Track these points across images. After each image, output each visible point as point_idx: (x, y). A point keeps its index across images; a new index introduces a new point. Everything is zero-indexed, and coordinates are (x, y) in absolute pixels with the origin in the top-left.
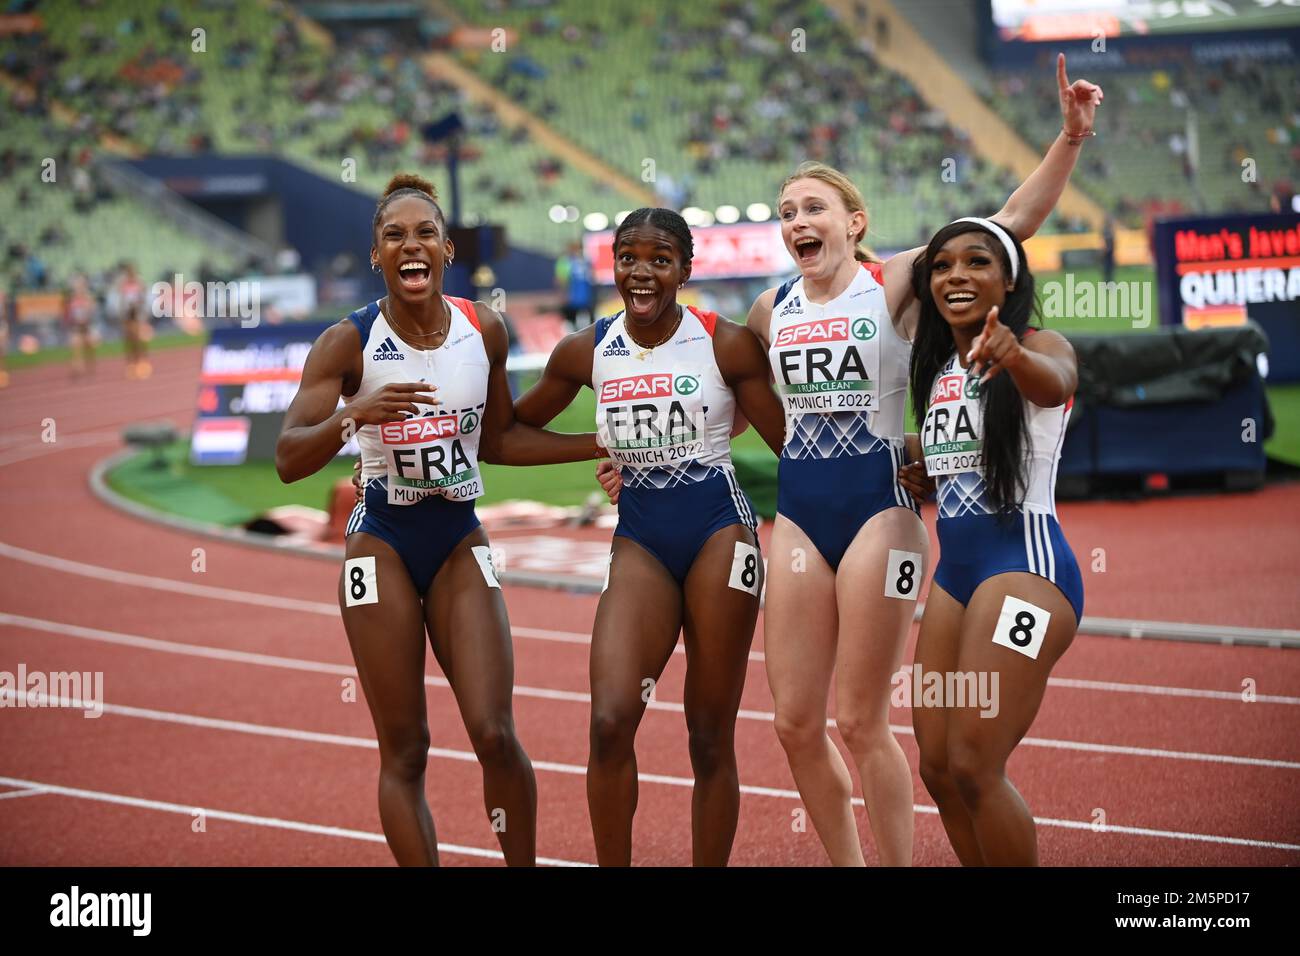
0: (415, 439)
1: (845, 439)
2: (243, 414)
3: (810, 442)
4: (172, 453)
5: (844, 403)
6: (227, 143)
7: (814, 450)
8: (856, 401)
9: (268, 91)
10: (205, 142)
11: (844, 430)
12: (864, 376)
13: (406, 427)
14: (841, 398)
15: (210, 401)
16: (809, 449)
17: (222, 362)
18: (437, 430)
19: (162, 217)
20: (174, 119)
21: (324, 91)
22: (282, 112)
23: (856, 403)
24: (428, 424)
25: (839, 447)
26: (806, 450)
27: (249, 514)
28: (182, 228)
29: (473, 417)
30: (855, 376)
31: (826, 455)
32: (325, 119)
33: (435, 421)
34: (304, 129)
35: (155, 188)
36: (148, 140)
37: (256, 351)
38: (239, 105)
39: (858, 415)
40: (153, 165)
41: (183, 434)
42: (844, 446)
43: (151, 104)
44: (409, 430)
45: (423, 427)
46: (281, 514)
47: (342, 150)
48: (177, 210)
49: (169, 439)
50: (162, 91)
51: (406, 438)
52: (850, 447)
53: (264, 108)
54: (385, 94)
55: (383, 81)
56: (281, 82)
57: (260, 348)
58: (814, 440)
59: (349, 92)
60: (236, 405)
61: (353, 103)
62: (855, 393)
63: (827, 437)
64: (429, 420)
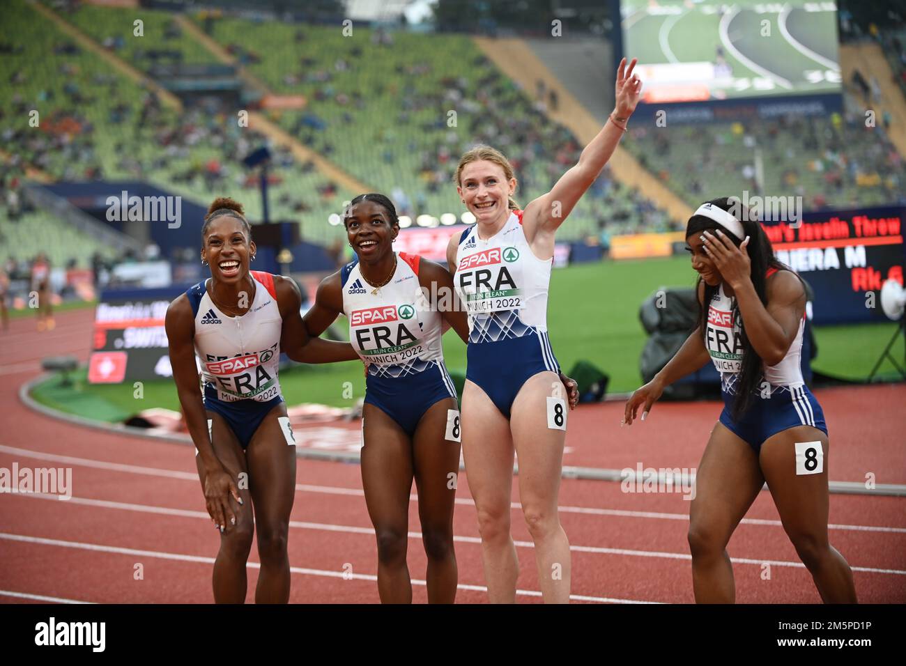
0: (230, 372)
1: (505, 328)
2: (123, 349)
3: (483, 332)
4: (76, 377)
5: (501, 305)
6: (111, 173)
7: (487, 336)
8: (510, 303)
9: (138, 137)
10: (96, 172)
11: (505, 322)
12: (513, 286)
13: (223, 366)
14: (499, 302)
15: (101, 342)
16: (484, 336)
17: (109, 315)
18: (244, 364)
19: (68, 223)
20: (75, 157)
21: (176, 138)
22: (148, 152)
23: (509, 305)
24: (238, 362)
25: (503, 334)
26: (481, 337)
27: (127, 414)
28: (80, 231)
29: (270, 354)
30: (508, 287)
31: (495, 339)
32: (176, 157)
33: (242, 360)
34: (163, 164)
35: (63, 203)
36: (58, 172)
37: (132, 307)
38: (119, 148)
39: (512, 312)
40: (61, 188)
41: (82, 364)
42: (506, 332)
43: (60, 148)
44: (225, 367)
45: (234, 365)
46: (149, 414)
47: (188, 177)
48: (77, 218)
49: (73, 366)
50: (67, 138)
51: (224, 372)
52: (510, 333)
53: (136, 150)
54: (217, 140)
55: (216, 131)
56: (147, 132)
57: (134, 305)
58: (486, 330)
59: (193, 138)
60: (118, 343)
61: (197, 146)
62: (508, 298)
63: (493, 328)
64: (239, 359)
